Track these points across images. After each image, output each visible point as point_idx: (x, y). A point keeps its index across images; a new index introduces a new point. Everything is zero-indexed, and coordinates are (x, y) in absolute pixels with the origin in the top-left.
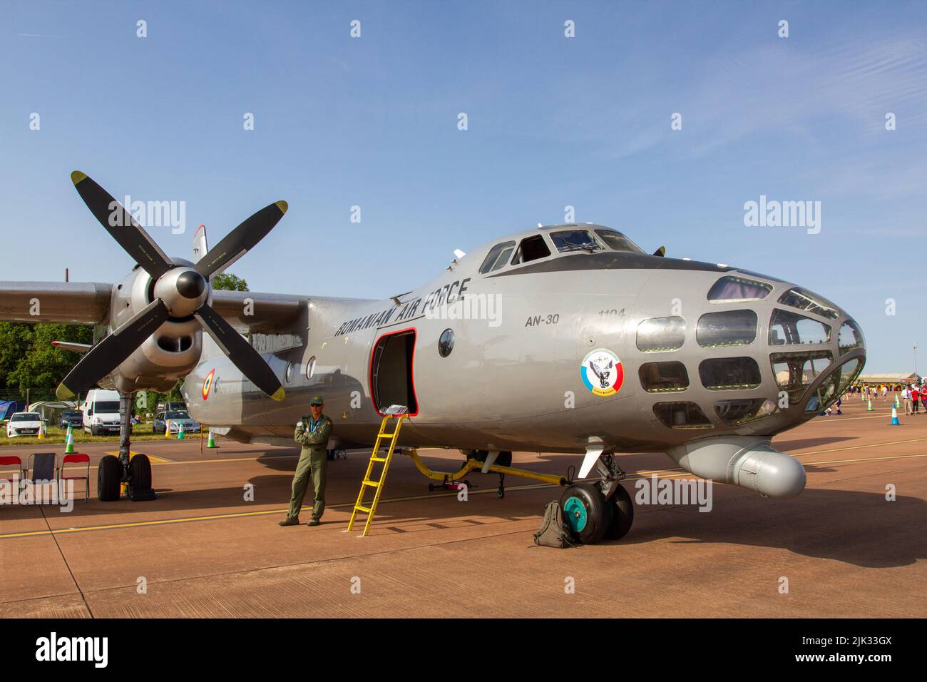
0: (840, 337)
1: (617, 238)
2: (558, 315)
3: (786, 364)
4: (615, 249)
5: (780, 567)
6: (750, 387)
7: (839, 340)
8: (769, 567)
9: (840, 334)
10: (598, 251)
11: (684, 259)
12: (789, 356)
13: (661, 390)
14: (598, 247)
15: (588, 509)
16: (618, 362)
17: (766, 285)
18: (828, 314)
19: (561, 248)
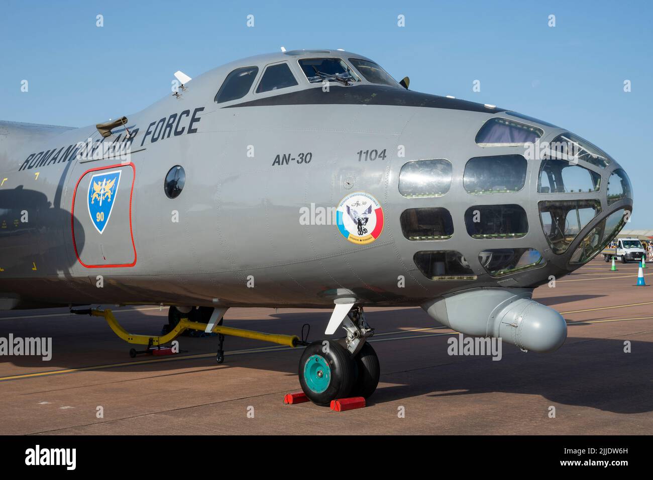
0: (609, 186)
1: (373, 69)
2: (311, 154)
3: (549, 213)
4: (371, 82)
5: (536, 423)
6: (517, 237)
7: (608, 189)
8: (525, 423)
9: (609, 183)
10: (354, 84)
11: (448, 97)
12: (557, 204)
13: (423, 238)
14: (353, 78)
15: (332, 367)
16: (378, 207)
17: (536, 129)
18: (597, 162)
19: (312, 78)
